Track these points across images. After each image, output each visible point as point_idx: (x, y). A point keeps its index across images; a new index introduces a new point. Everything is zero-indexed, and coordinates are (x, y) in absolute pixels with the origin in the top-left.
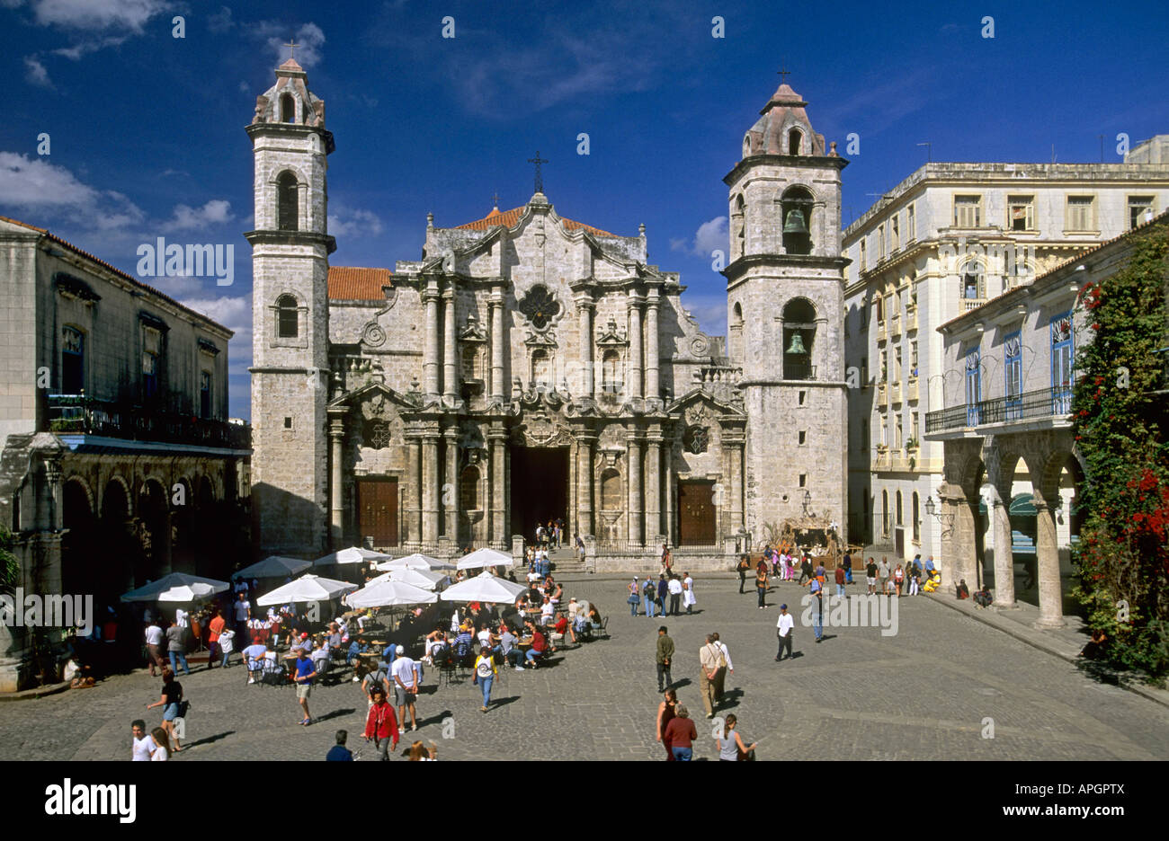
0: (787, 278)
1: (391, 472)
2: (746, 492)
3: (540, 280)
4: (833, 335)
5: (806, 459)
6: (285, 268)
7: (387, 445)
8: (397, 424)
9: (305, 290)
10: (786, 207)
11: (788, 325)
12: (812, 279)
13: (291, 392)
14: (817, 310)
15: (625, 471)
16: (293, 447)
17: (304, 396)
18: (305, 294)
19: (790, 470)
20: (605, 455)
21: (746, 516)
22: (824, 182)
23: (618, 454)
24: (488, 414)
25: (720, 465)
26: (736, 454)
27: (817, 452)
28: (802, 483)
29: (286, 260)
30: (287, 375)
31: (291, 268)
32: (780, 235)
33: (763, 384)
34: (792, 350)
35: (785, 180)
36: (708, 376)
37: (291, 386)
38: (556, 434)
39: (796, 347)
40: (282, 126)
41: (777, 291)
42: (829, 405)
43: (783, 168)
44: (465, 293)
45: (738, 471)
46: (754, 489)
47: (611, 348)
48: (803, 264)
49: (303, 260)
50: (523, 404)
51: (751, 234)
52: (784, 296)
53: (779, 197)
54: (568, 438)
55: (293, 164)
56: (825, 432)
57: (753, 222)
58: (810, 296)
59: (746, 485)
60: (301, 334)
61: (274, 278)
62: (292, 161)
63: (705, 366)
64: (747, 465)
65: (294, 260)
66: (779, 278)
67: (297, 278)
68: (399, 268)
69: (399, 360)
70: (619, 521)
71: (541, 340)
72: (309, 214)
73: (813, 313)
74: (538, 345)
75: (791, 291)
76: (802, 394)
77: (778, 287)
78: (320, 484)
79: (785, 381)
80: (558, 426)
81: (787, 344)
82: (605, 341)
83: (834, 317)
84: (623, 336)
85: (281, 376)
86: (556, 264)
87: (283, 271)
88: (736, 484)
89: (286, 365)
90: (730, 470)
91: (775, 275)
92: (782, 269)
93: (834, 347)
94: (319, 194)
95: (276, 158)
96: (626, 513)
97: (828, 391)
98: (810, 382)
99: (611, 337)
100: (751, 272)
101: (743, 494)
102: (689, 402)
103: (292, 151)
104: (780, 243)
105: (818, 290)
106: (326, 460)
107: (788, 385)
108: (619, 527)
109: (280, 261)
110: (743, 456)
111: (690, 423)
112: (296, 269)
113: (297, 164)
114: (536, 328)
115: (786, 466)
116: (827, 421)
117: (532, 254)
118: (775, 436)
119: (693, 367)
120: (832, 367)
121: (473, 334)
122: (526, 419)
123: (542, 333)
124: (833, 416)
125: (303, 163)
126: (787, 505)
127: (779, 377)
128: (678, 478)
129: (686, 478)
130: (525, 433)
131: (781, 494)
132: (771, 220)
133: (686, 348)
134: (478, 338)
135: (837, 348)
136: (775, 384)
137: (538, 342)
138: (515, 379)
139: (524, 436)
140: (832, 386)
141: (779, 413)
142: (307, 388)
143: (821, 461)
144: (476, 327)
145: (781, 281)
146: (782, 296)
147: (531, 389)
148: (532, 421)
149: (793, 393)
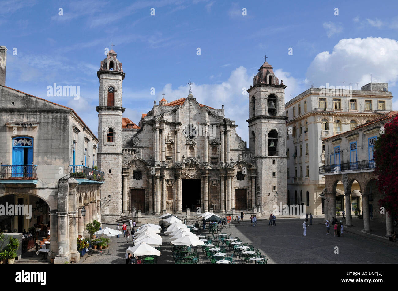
0: (269, 123)
1: (143, 188)
2: (257, 192)
3: (191, 123)
4: (283, 141)
5: (275, 181)
7: (141, 179)
8: (144, 172)
9: (116, 126)
10: (269, 100)
11: (270, 138)
12: (277, 123)
13: (111, 161)
14: (278, 133)
15: (219, 187)
16: (112, 179)
17: (115, 162)
19: (271, 185)
20: (212, 181)
21: (257, 200)
22: (280, 93)
23: (217, 181)
24: (175, 168)
25: (248, 184)
26: (254, 180)
27: (279, 179)
28: (274, 189)
29: (110, 116)
30: (110, 155)
31: (111, 118)
32: (267, 109)
33: (262, 158)
34: (271, 146)
35: (268, 92)
36: (244, 155)
37: (111, 159)
38: (196, 174)
39: (272, 145)
40: (109, 71)
42: (282, 164)
43: (267, 88)
44: (167, 127)
45: (254, 186)
46: (260, 191)
47: (214, 146)
48: (274, 118)
49: (115, 116)
50: (186, 165)
51: (258, 109)
52: (269, 129)
53: (267, 97)
54: (200, 176)
55: (113, 84)
56: (281, 172)
57: (259, 105)
58: (276, 129)
59: (257, 190)
60: (115, 141)
61: (106, 122)
62: (112, 83)
63: (243, 152)
64: (257, 184)
65: (112, 116)
67: (113, 122)
68: (145, 119)
69: (145, 150)
70: (217, 203)
71: (191, 143)
72: (117, 100)
73: (277, 135)
74: (190, 145)
75: (270, 127)
76: (274, 160)
77: (267, 126)
78: (121, 192)
79: (269, 156)
80: (197, 172)
81: (269, 144)
82: (212, 143)
83: (283, 135)
84: (218, 142)
85: (108, 156)
86: (196, 118)
87: (109, 120)
88: (254, 190)
89: (109, 152)
90: (252, 185)
91: (266, 122)
92: (268, 120)
93: (283, 145)
94: (121, 94)
95: (107, 82)
96: (219, 200)
97: (282, 159)
98: (277, 157)
99: (214, 142)
100: (258, 121)
101: (256, 193)
102: (238, 163)
103: (112, 79)
104: (267, 112)
105: (278, 127)
106: (122, 184)
107: (270, 158)
108: (217, 205)
109: (108, 116)
110: (256, 181)
111: (239, 170)
112: (113, 119)
113: (114, 84)
114: (190, 139)
115: (269, 184)
116: (282, 169)
117: (188, 114)
118: (266, 174)
119: (239, 152)
120: (283, 152)
121: (170, 141)
122: (187, 169)
123: (192, 141)
124: (283, 167)
125: (116, 84)
126: (270, 196)
127: (267, 155)
128: (235, 188)
129: (238, 188)
130: (186, 174)
131: (268, 193)
132: (264, 104)
133: (237, 145)
134: (171, 142)
135: (284, 146)
136: (266, 157)
137: (191, 144)
138: (183, 156)
139: (186, 175)
140: (283, 158)
141: (267, 167)
142: (116, 160)
143: (280, 182)
144: (170, 138)
145: (267, 124)
146: (268, 129)
147: (188, 159)
148: (189, 170)
149: (271, 160)
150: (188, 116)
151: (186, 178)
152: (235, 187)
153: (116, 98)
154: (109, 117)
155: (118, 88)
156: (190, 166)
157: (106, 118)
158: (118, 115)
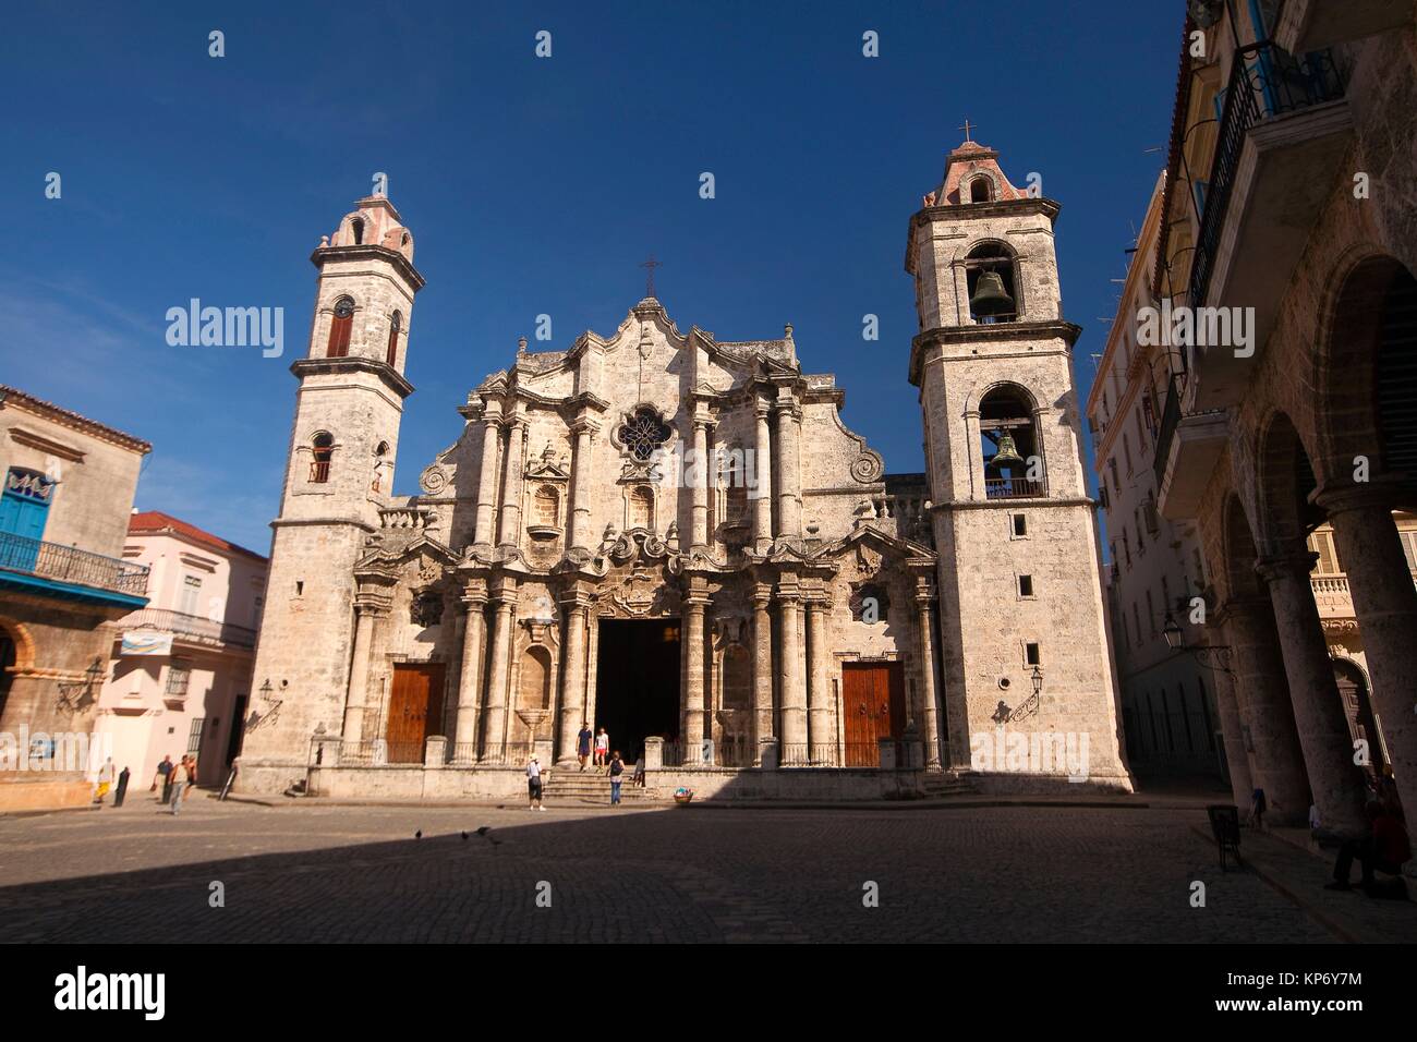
0: (981, 358)
1: (439, 656)
2: (945, 676)
3: (645, 399)
5: (1035, 619)
6: (325, 402)
8: (450, 593)
9: (342, 425)
11: (993, 423)
12: (1019, 356)
14: (1032, 397)
16: (301, 619)
17: (322, 554)
18: (342, 430)
19: (1011, 637)
20: (726, 627)
21: (947, 714)
22: (1025, 232)
23: (742, 623)
25: (907, 638)
26: (926, 617)
27: (1054, 607)
28: (1034, 658)
29: (327, 392)
30: (307, 528)
31: (331, 401)
32: (967, 305)
33: (955, 509)
34: (997, 456)
35: (965, 236)
36: (885, 509)
37: (309, 541)
38: (659, 600)
39: (1006, 452)
41: (967, 377)
42: (1067, 534)
43: (963, 223)
44: (543, 419)
45: (929, 645)
46: (956, 669)
48: (1006, 337)
49: (345, 391)
51: (926, 310)
52: (979, 382)
53: (961, 258)
54: (677, 605)
55: (349, 288)
56: (1063, 575)
58: (1017, 379)
59: (944, 661)
60: (332, 478)
61: (309, 415)
62: (350, 285)
63: (877, 496)
64: (942, 634)
65: (335, 392)
66: (968, 359)
67: (335, 413)
68: (472, 398)
71: (641, 473)
72: (360, 339)
73: (1028, 403)
74: (640, 480)
75: (987, 375)
76: (1020, 519)
77: (968, 371)
79: (989, 501)
80: (662, 588)
83: (1060, 404)
85: (302, 530)
87: (322, 406)
88: (928, 666)
89: (307, 517)
91: (962, 354)
92: (973, 346)
95: (333, 285)
97: (1062, 512)
98: (1035, 501)
100: (928, 359)
101: (941, 681)
102: (850, 544)
103: (352, 274)
104: (966, 313)
105: (1031, 371)
107: (995, 507)
109: (319, 394)
111: (858, 578)
112: (336, 401)
113: (355, 288)
114: (637, 460)
115: (1002, 631)
116: (1065, 559)
117: (637, 369)
118: (979, 587)
119: (859, 498)
120: (1066, 478)
121: (549, 468)
122: (620, 580)
123: (644, 465)
124: (1074, 549)
125: (362, 287)
126: (1008, 693)
127: (981, 495)
128: (841, 659)
129: (855, 659)
130: (618, 599)
131: (998, 677)
132: (951, 287)
133: (848, 472)
134: (557, 474)
135: (1071, 450)
136: (972, 506)
137: (640, 476)
138: (608, 527)
139: (615, 603)
140: (1070, 504)
141: (983, 550)
142: (328, 543)
143: (1062, 622)
144: (555, 461)
145: (971, 363)
146: (975, 383)
147: (624, 537)
148: (628, 582)
149: (1004, 518)
150: (635, 374)
151: (616, 614)
152: (842, 654)
153: (356, 332)
154: (324, 396)
155: (369, 299)
156: (637, 565)
157: (311, 400)
158: (355, 386)
